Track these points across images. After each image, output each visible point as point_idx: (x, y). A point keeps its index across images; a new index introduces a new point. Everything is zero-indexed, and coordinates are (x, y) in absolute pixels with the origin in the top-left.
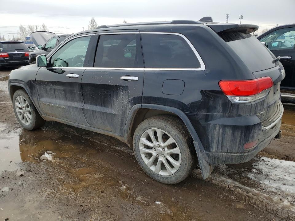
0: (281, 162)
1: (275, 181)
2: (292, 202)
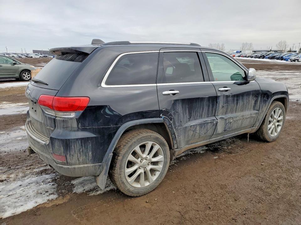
0: (36, 202)
1: (29, 184)
2: (8, 179)
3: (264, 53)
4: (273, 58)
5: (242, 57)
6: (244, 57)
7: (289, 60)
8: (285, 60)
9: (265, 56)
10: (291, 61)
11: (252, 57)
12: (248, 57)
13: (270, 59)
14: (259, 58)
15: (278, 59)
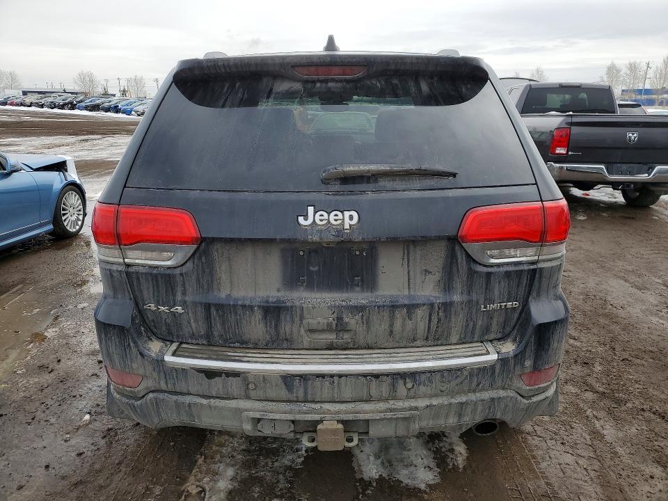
3: (70, 98)
4: (95, 108)
5: (12, 104)
6: (17, 105)
7: (133, 113)
8: (124, 112)
9: (76, 105)
10: (139, 115)
11: (42, 106)
12: (30, 106)
13: (90, 110)
14: (62, 107)
15: (107, 110)
